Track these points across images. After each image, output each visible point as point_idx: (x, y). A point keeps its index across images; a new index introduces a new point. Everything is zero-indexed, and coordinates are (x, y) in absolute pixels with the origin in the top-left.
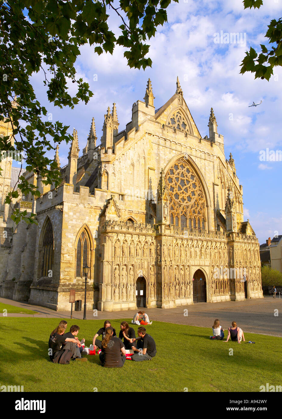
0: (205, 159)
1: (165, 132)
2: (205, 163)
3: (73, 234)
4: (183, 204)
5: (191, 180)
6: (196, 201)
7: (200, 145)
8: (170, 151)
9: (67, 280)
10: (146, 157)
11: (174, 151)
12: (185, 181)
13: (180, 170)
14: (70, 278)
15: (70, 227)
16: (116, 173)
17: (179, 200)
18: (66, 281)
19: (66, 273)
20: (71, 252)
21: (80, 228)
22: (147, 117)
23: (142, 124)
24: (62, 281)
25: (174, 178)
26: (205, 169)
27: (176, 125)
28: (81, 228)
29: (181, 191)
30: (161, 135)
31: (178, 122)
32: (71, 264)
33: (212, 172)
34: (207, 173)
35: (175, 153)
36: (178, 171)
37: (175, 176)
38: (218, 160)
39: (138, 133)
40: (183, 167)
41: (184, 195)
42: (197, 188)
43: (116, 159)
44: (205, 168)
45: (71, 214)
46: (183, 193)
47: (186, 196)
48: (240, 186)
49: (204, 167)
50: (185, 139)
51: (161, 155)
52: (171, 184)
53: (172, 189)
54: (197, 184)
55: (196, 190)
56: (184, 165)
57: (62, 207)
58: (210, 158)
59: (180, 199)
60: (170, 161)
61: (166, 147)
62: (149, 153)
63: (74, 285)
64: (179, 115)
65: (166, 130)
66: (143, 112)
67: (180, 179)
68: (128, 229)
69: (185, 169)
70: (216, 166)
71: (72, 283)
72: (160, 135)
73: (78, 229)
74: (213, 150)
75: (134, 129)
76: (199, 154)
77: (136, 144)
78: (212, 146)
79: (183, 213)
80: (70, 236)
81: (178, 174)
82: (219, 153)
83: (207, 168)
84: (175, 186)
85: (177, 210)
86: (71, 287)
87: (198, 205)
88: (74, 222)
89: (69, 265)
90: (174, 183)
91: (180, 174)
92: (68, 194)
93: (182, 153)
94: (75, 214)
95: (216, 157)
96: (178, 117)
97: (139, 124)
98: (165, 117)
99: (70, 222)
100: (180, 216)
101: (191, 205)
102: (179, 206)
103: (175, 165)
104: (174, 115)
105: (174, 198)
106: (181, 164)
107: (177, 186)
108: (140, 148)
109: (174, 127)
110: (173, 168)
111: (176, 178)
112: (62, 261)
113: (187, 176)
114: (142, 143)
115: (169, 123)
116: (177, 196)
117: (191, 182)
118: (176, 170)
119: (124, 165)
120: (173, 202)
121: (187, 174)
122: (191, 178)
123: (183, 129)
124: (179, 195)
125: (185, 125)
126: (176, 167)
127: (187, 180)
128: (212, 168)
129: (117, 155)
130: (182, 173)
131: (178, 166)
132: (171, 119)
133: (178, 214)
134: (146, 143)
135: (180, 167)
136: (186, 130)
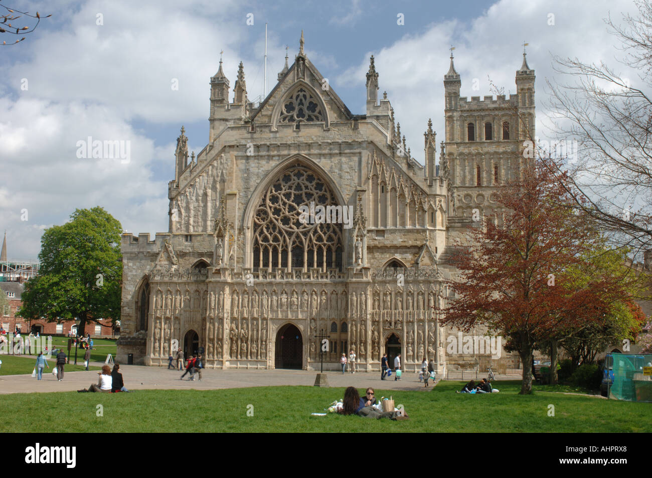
0: (340, 153)
1: (256, 135)
2: (340, 160)
3: (132, 286)
4: (297, 230)
5: (314, 192)
7: (327, 134)
8: (267, 159)
9: (127, 333)
12: (304, 195)
13: (295, 180)
14: (130, 332)
15: (129, 278)
17: (289, 226)
19: (126, 326)
20: (130, 305)
22: (228, 123)
23: (219, 136)
25: (281, 196)
26: (341, 169)
27: (295, 114)
29: (294, 212)
31: (301, 106)
32: (131, 316)
33: (356, 170)
34: (344, 176)
35: (278, 161)
36: (289, 183)
37: (283, 192)
38: (371, 145)
40: (299, 175)
42: (328, 202)
43: (181, 193)
44: (341, 166)
45: (131, 264)
46: (298, 214)
49: (339, 166)
50: (294, 133)
51: (251, 169)
52: (273, 206)
53: (277, 212)
54: (328, 195)
55: (324, 205)
56: (302, 172)
60: (266, 175)
61: (261, 156)
62: (230, 173)
63: (134, 338)
64: (302, 94)
65: (257, 132)
66: (221, 119)
67: (293, 196)
69: (304, 177)
70: (364, 161)
71: (131, 336)
72: (248, 142)
73: (138, 280)
74: (359, 133)
75: (206, 147)
76: (326, 149)
78: (356, 128)
79: (298, 243)
80: (129, 289)
81: (290, 188)
82: (372, 135)
83: (344, 166)
84: (282, 207)
85: (284, 241)
86: (129, 340)
88: (134, 273)
89: (128, 318)
90: (280, 202)
93: (290, 156)
94: (135, 264)
95: (366, 143)
96: (299, 98)
100: (290, 249)
101: (313, 230)
102: (290, 234)
103: (285, 176)
104: (291, 98)
105: (280, 224)
106: (296, 171)
107: (287, 206)
108: (217, 169)
109: (292, 116)
110: (281, 182)
111: (284, 195)
112: (122, 314)
113: (307, 187)
114: (219, 162)
115: (282, 113)
116: (286, 221)
117: (315, 194)
118: (286, 183)
119: (194, 198)
120: (277, 230)
121: (307, 183)
122: (316, 189)
123: (310, 113)
124: (289, 219)
125: (316, 105)
126: (287, 178)
127: (306, 193)
128: (357, 164)
129: (181, 189)
130: (298, 184)
131: (290, 176)
132: (286, 106)
133: (287, 246)
134: (226, 160)
135: (293, 177)
136: (316, 113)
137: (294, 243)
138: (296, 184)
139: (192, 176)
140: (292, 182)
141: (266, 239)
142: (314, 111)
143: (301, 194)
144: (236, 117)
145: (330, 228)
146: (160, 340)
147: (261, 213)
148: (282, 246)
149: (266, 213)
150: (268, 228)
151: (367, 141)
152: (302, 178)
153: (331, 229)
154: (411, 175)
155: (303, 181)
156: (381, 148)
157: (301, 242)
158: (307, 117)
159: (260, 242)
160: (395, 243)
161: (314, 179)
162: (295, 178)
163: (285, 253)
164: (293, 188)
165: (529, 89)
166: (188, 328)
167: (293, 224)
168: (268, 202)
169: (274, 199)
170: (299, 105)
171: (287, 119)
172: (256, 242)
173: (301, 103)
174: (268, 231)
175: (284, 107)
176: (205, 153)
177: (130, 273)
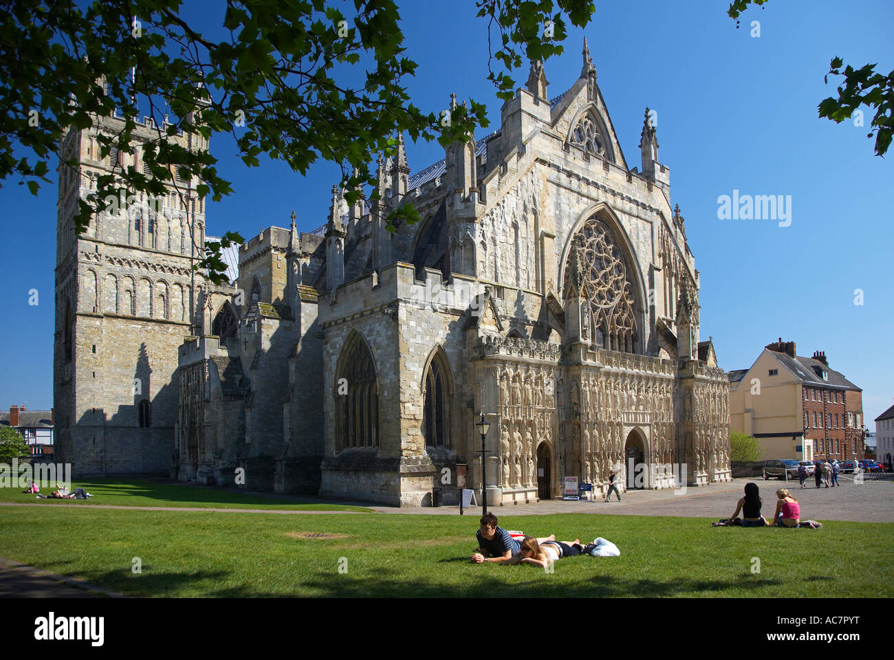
1: (570, 158)
2: (637, 224)
3: (417, 364)
4: (599, 306)
5: (612, 258)
8: (578, 198)
9: (413, 451)
10: (539, 209)
11: (585, 199)
12: (603, 260)
13: (595, 238)
14: (418, 448)
15: (412, 350)
16: (487, 242)
18: (411, 452)
19: (410, 438)
20: (416, 399)
21: (429, 352)
22: (537, 124)
23: (530, 139)
24: (404, 453)
25: (584, 254)
26: (637, 237)
27: (585, 144)
28: (431, 352)
29: (597, 280)
30: (563, 163)
31: (589, 138)
32: (417, 421)
33: (650, 242)
34: (641, 245)
35: (587, 203)
36: (590, 240)
37: (586, 250)
38: (661, 216)
39: (523, 160)
41: (601, 288)
42: (624, 275)
43: (486, 212)
44: (638, 233)
45: (412, 323)
46: (599, 284)
47: (604, 290)
48: (696, 272)
49: (636, 232)
50: (603, 173)
51: (562, 205)
55: (620, 278)
56: (601, 228)
57: (394, 311)
58: (646, 215)
59: (594, 297)
60: (578, 220)
61: (572, 191)
62: (543, 203)
63: (425, 460)
64: (589, 122)
65: (571, 154)
66: (529, 114)
67: (594, 257)
68: (522, 354)
69: (603, 236)
70: (656, 231)
72: (562, 165)
73: (426, 355)
74: (653, 198)
75: (516, 150)
76: (628, 206)
77: (519, 183)
78: (650, 190)
80: (412, 369)
81: (591, 245)
83: (641, 234)
87: (624, 308)
88: (419, 340)
89: (413, 422)
91: (595, 247)
92: (405, 285)
93: (599, 202)
94: (418, 324)
95: (656, 212)
96: (587, 127)
97: (524, 139)
98: (565, 127)
99: (411, 341)
101: (613, 309)
103: (585, 227)
106: (595, 225)
107: (590, 270)
108: (527, 191)
110: (583, 234)
111: (587, 254)
112: (403, 416)
113: (605, 250)
114: (530, 180)
115: (572, 139)
117: (613, 262)
119: (501, 227)
121: (606, 245)
122: (612, 255)
126: (587, 232)
127: (605, 258)
128: (649, 234)
129: (487, 206)
130: (598, 243)
131: (590, 229)
134: (538, 181)
138: (596, 242)
139: (502, 191)
140: (593, 239)
143: (601, 258)
151: (658, 210)
153: (627, 311)
154: (687, 262)
155: (602, 240)
156: (669, 223)
157: (604, 323)
161: (609, 241)
162: (596, 234)
176: (515, 158)
177: (412, 340)
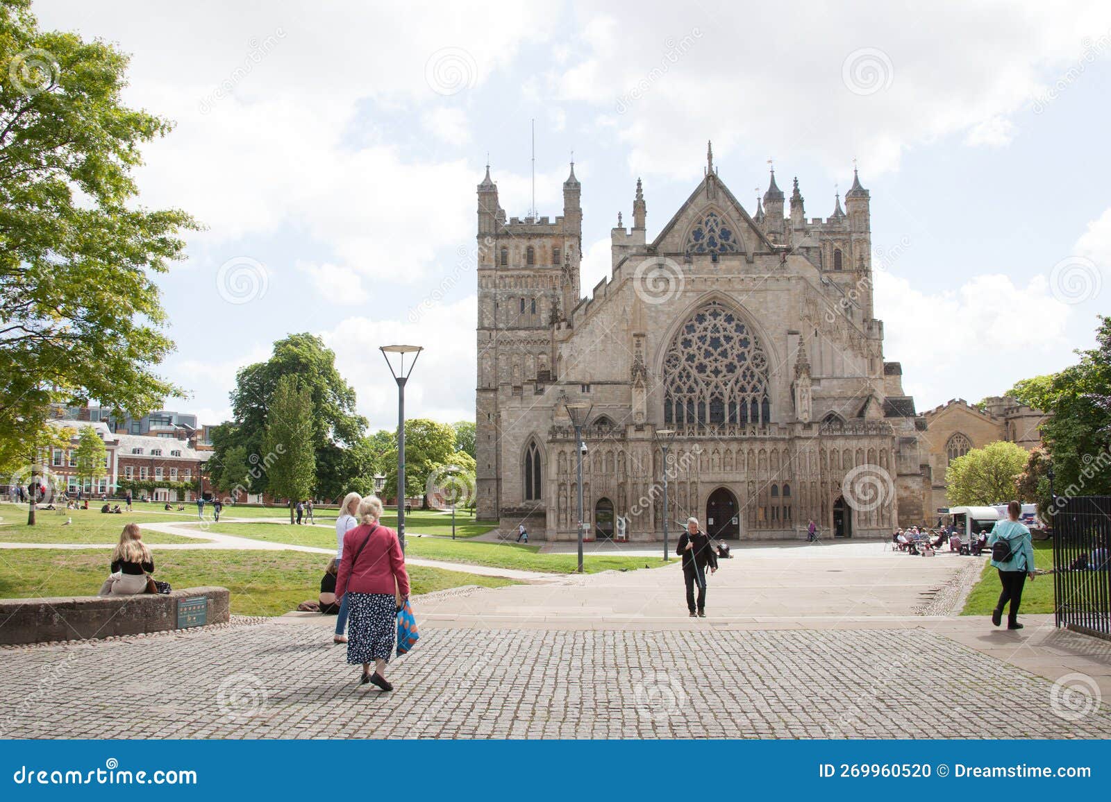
0: (766, 290)
2: (765, 298)
3: (516, 447)
4: (715, 379)
5: (734, 334)
6: (748, 369)
7: (750, 268)
9: (511, 503)
10: (630, 317)
12: (722, 339)
13: (709, 322)
14: (515, 501)
16: (576, 354)
17: (706, 374)
19: (510, 495)
22: (629, 251)
25: (695, 339)
26: (766, 309)
27: (705, 241)
28: (527, 438)
29: (712, 358)
31: (712, 233)
32: (515, 483)
33: (786, 309)
34: (771, 315)
36: (704, 324)
37: (697, 335)
38: (802, 282)
39: (612, 284)
40: (715, 315)
42: (752, 346)
43: (575, 333)
47: (722, 365)
49: (763, 306)
50: (712, 266)
51: (659, 307)
52: (686, 351)
53: (691, 358)
54: (751, 338)
55: (748, 349)
58: (779, 285)
59: (708, 372)
60: (679, 315)
63: (520, 509)
69: (722, 317)
71: (517, 507)
73: (523, 440)
74: (787, 268)
76: (750, 284)
77: (609, 303)
78: (784, 261)
79: (717, 394)
80: (512, 450)
81: (705, 329)
82: (802, 270)
83: (771, 305)
84: (696, 352)
85: (701, 392)
86: (515, 511)
87: (752, 376)
88: (517, 431)
90: (694, 347)
92: (505, 397)
93: (708, 292)
94: (517, 420)
95: (795, 279)
96: (709, 224)
98: (677, 235)
99: (511, 432)
100: (708, 401)
101: (734, 379)
102: (708, 384)
103: (698, 315)
104: (700, 223)
105: (694, 372)
106: (712, 310)
107: (703, 350)
108: (617, 306)
109: (702, 245)
110: (694, 322)
111: (699, 338)
113: (725, 330)
114: (620, 297)
115: (689, 241)
116: (701, 368)
117: (735, 338)
118: (700, 323)
120: (692, 379)
121: (726, 324)
122: (736, 331)
123: (724, 242)
124: (706, 366)
125: (729, 233)
126: (701, 318)
127: (724, 336)
128: (786, 303)
129: (574, 329)
130: (715, 325)
131: (703, 315)
132: (694, 233)
133: (704, 398)
134: (630, 295)
135: (708, 317)
136: (730, 242)
137: (712, 394)
138: (712, 325)
139: (588, 315)
140: (707, 322)
141: (679, 390)
142: (727, 239)
143: (719, 338)
144: (638, 244)
145: (754, 376)
146: (566, 510)
147: (671, 360)
148: (699, 398)
149: (677, 359)
150: (680, 377)
151: (797, 276)
152: (719, 318)
153: (756, 378)
154: (849, 318)
155: (720, 321)
156: (814, 284)
157: (721, 394)
158: (719, 246)
159: (673, 394)
160: (833, 393)
161: (733, 320)
162: (712, 318)
163: (702, 405)
164: (709, 330)
165: (863, 212)
166: (600, 495)
167: (711, 372)
168: (681, 347)
169: (687, 343)
170: (709, 231)
171: (696, 247)
172: (668, 394)
173: (712, 230)
174: (680, 380)
175: (691, 234)
176: (604, 285)
